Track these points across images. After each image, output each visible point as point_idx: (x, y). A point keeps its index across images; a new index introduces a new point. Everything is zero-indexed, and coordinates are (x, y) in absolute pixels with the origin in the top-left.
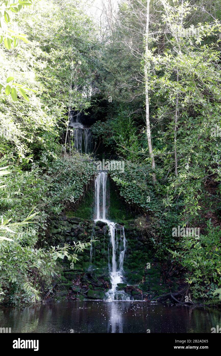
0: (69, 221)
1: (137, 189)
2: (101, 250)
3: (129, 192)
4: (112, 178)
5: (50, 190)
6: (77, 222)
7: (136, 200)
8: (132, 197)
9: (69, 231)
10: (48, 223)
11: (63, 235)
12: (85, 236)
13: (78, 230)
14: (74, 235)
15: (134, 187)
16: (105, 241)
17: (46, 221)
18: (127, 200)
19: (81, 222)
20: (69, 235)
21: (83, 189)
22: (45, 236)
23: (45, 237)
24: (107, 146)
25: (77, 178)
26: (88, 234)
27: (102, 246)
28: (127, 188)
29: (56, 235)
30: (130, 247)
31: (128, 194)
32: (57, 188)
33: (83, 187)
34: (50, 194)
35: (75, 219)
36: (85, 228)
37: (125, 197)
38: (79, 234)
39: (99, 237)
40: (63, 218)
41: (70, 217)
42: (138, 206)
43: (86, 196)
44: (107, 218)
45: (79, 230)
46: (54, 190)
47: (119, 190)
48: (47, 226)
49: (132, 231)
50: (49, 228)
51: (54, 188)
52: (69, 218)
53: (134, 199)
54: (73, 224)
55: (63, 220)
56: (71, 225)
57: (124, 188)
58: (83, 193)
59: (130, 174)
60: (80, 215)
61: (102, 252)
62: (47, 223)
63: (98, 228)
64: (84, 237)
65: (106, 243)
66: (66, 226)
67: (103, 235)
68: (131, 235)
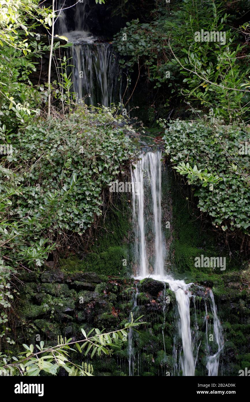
0: (69, 284)
1: (243, 190)
2: (155, 356)
3: (223, 201)
4: (175, 168)
5: (15, 206)
6: (89, 285)
7: (242, 220)
8: (230, 214)
9: (69, 309)
10: (15, 291)
11: (55, 319)
12: (112, 318)
13: (94, 306)
14: (83, 318)
15: (234, 187)
16: (165, 330)
17: (8, 286)
18: (216, 220)
19: (99, 283)
20: (70, 320)
21: (100, 198)
22: (9, 324)
23: (9, 327)
24: (160, 86)
25: (85, 170)
26: (121, 314)
27: (160, 344)
28: (217, 191)
29: (37, 321)
30: (231, 344)
31: (220, 205)
32: (33, 198)
33: (100, 195)
34: (16, 216)
35: (84, 277)
36: (111, 298)
37: (213, 214)
38: (96, 314)
39: (148, 321)
40: (52, 277)
41: (71, 273)
42: (247, 235)
43: (111, 218)
44: (168, 270)
45: (97, 305)
46: (25, 204)
47: (195, 195)
48: (11, 297)
49: (236, 300)
50: (16, 303)
51: (25, 200)
52: (69, 275)
53: (235, 217)
54: (79, 289)
55: (53, 281)
56: (74, 294)
57: (207, 189)
58: (101, 208)
59: (222, 153)
60: (97, 267)
61: (158, 359)
62: (11, 290)
63: (147, 297)
64: (110, 322)
65: (169, 335)
66: (62, 296)
67: (159, 316)
68: (234, 311)
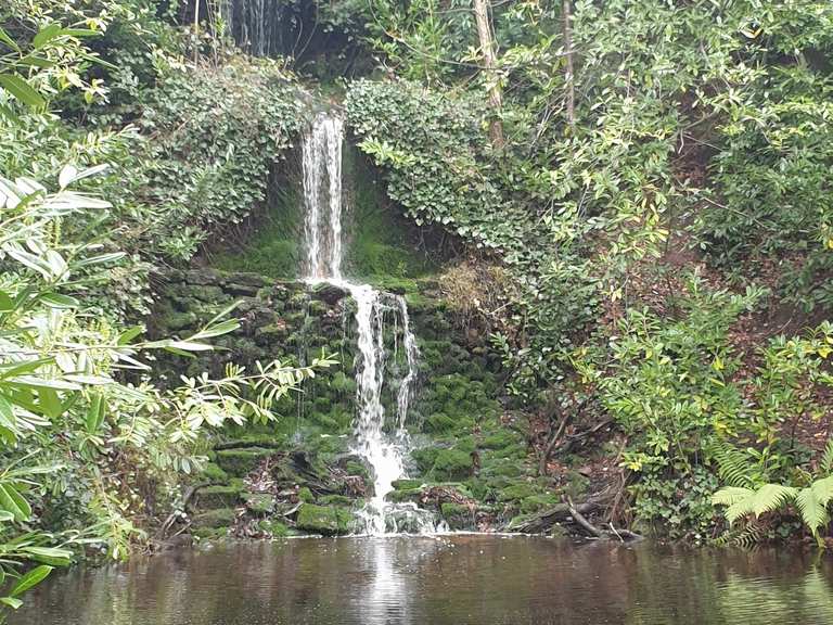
0: (222, 287)
2: (332, 379)
4: (360, 145)
5: (152, 184)
6: (249, 289)
8: (428, 203)
10: (154, 294)
12: (279, 332)
13: (256, 315)
14: (241, 330)
16: (344, 347)
17: (147, 288)
18: (411, 211)
19: (262, 287)
21: (263, 179)
25: (244, 142)
26: (289, 327)
30: (425, 365)
31: (415, 191)
34: (154, 197)
35: (243, 279)
36: (277, 306)
37: (407, 204)
38: (258, 326)
39: (323, 336)
40: (202, 277)
41: (225, 273)
42: (447, 232)
43: (275, 203)
44: (345, 271)
45: (259, 315)
46: (165, 182)
47: (384, 178)
48: (152, 301)
49: (432, 312)
50: (156, 309)
51: (165, 177)
52: (224, 276)
53: (433, 207)
54: (236, 294)
55: (203, 283)
56: (230, 300)
57: (400, 173)
58: (264, 191)
59: (419, 126)
60: (258, 266)
61: (336, 383)
62: (150, 292)
63: (323, 306)
64: (275, 336)
65: (349, 353)
66: (215, 302)
67: (337, 330)
68: (429, 325)
